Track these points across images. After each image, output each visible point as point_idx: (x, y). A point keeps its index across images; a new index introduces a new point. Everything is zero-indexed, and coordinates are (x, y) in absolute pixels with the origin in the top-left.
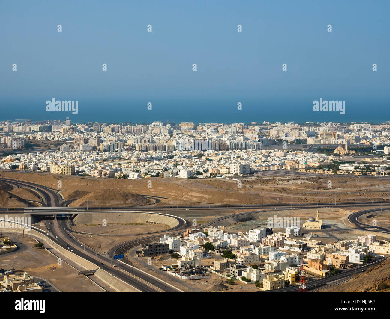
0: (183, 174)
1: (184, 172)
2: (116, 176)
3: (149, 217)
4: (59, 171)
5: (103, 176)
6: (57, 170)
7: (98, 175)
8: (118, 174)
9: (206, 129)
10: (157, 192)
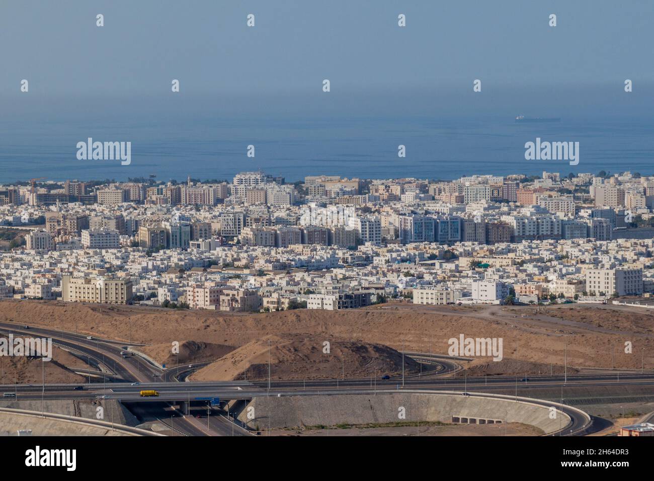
0: (481, 293)
1: (485, 288)
2: (265, 304)
3: (461, 404)
4: (91, 296)
5: (224, 308)
6: (82, 290)
7: (208, 303)
8: (270, 299)
9: (398, 193)
10: (423, 342)
